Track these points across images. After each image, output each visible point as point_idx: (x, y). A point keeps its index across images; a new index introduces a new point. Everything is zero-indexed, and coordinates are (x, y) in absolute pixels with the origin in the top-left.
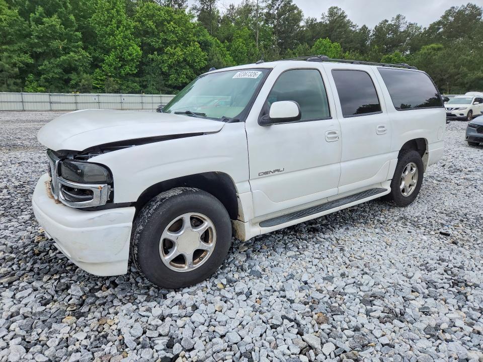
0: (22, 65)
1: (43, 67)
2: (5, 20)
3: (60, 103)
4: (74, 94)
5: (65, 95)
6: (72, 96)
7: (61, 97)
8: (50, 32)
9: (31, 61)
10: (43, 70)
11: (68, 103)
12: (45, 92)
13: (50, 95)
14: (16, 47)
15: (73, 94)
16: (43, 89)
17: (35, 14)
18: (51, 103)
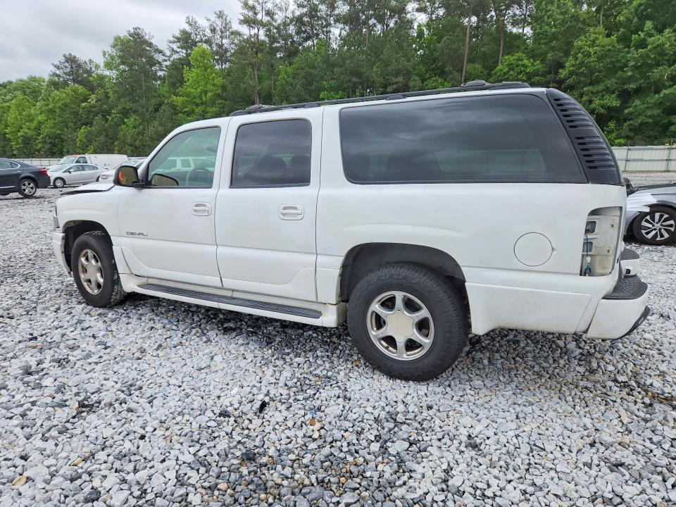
0: (602, 111)
1: (631, 109)
2: (595, 53)
3: (642, 160)
4: (669, 147)
5: (652, 149)
6: (664, 149)
7: (646, 151)
8: (653, 56)
9: (616, 103)
10: (630, 113)
11: (654, 160)
12: (625, 145)
13: (630, 150)
14: (600, 87)
15: (667, 146)
16: (622, 141)
17: (639, 35)
18: (627, 161)
